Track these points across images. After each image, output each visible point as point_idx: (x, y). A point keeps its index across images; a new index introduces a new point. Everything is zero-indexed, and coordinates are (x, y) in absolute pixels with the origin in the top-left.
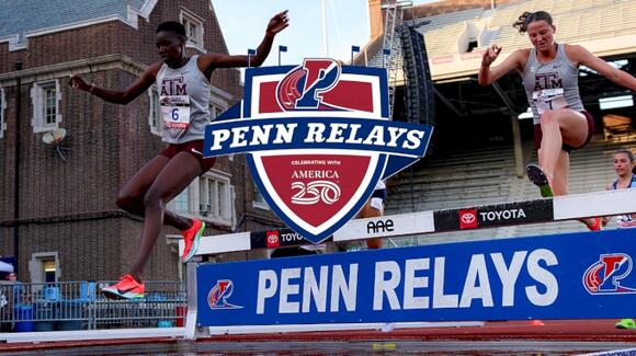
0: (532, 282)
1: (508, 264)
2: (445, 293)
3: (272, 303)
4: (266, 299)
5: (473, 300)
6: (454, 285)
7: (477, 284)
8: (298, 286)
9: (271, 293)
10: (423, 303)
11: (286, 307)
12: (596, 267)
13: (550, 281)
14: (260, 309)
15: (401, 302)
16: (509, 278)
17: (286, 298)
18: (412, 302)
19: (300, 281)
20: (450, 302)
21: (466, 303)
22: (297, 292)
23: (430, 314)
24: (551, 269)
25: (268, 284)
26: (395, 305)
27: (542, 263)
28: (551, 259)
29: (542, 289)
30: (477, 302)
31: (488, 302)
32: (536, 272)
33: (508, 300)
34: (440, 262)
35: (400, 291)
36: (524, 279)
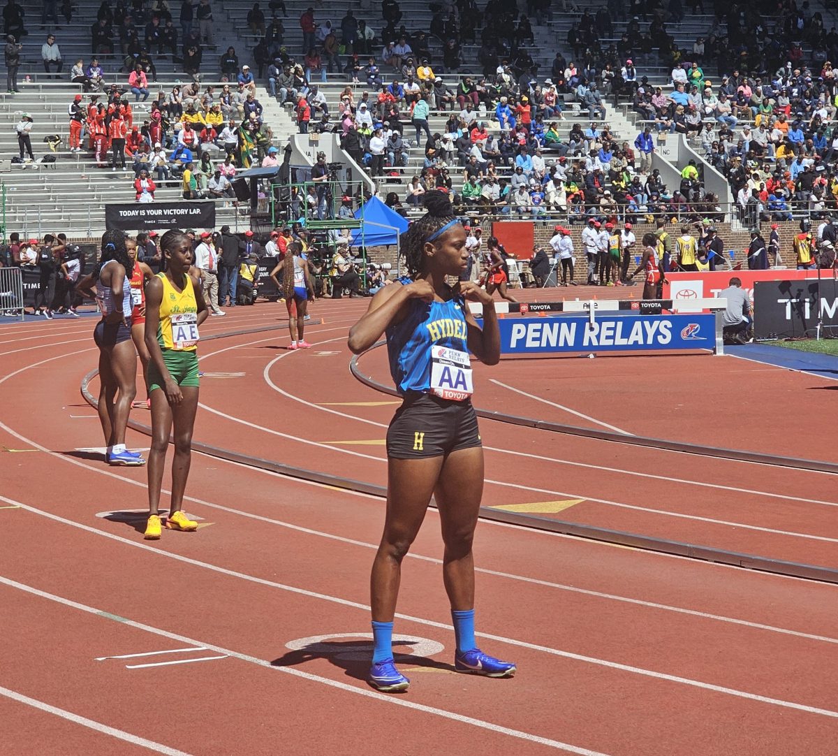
0: (661, 334)
1: (651, 326)
2: (622, 338)
3: (522, 342)
4: (517, 340)
5: (634, 342)
6: (626, 334)
7: (637, 334)
8: (539, 333)
9: (521, 336)
10: (610, 342)
11: (530, 344)
12: (686, 329)
13: (669, 334)
14: (513, 345)
15: (599, 342)
16: (651, 332)
17: (531, 339)
18: (604, 342)
19: (541, 331)
20: (624, 342)
21: (631, 342)
22: (539, 336)
23: (614, 347)
24: (669, 329)
25: (519, 331)
26: (595, 343)
27: (666, 326)
28: (669, 325)
29: (664, 337)
30: (636, 342)
31: (641, 342)
32: (663, 330)
33: (650, 341)
34: (620, 324)
35: (598, 337)
36: (658, 333)
